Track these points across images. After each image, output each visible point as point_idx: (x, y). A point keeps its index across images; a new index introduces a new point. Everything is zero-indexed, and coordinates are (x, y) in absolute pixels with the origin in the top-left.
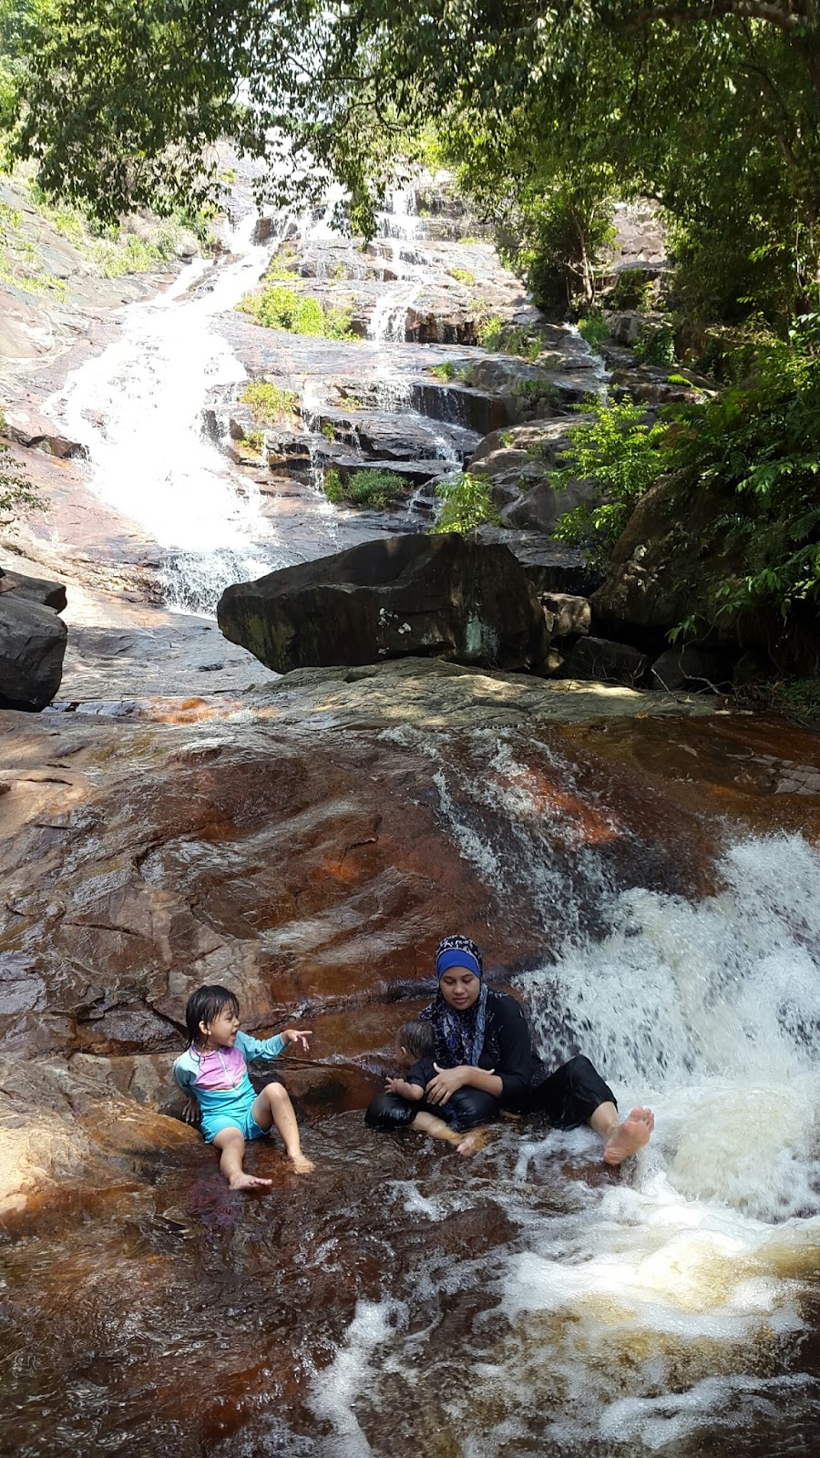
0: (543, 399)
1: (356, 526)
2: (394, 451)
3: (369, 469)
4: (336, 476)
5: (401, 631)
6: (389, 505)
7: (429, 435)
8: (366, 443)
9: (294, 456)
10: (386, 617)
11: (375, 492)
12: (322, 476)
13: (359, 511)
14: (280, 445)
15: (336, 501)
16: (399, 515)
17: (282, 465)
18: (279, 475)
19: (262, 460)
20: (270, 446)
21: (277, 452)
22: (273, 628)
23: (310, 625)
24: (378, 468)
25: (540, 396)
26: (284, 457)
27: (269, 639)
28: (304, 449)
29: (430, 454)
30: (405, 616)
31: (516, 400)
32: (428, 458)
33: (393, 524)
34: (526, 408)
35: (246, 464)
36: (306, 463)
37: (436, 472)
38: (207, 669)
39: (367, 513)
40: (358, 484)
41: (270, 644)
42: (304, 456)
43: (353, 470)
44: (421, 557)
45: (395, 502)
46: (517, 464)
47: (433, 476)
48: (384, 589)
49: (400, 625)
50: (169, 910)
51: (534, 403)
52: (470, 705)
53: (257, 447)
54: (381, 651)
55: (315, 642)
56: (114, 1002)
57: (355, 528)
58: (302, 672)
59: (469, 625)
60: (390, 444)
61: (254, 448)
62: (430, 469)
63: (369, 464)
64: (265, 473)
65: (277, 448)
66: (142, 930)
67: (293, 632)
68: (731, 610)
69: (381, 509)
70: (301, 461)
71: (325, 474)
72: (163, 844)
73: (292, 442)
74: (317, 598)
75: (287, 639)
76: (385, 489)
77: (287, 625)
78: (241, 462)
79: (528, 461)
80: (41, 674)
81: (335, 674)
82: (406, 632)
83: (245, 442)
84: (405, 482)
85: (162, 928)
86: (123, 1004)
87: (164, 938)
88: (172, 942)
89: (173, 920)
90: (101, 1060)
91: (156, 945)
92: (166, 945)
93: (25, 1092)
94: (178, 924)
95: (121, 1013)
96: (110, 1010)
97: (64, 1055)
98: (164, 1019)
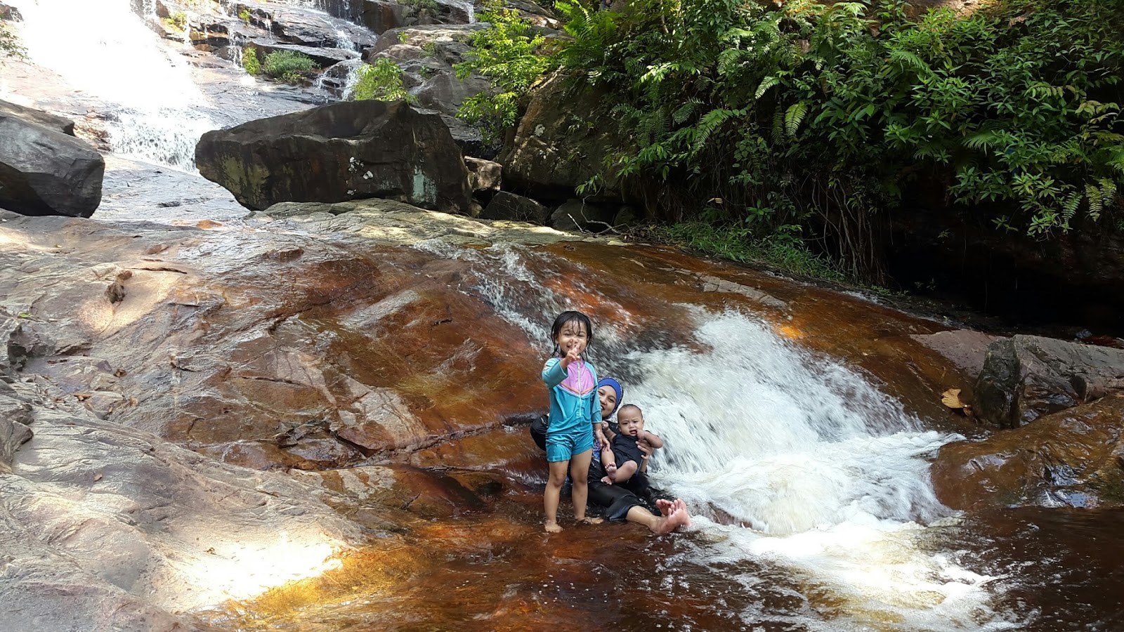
0: (424, 10)
1: (274, 96)
2: (302, 38)
3: (283, 50)
4: (254, 53)
5: (366, 177)
6: (301, 81)
7: (329, 27)
8: (277, 29)
9: (217, 35)
10: (355, 165)
11: (289, 69)
12: (240, 53)
13: (275, 84)
14: (202, 25)
15: (257, 74)
16: (309, 90)
17: (203, 42)
18: (200, 49)
19: (186, 35)
20: (193, 24)
21: (199, 30)
22: (249, 169)
23: (284, 169)
24: (292, 51)
25: (421, 7)
26: (206, 35)
27: (244, 178)
28: (225, 30)
29: (332, 43)
30: (369, 165)
31: (402, 8)
32: (331, 46)
33: (307, 97)
34: (410, 15)
35: (171, 39)
36: (226, 42)
37: (340, 59)
38: (165, 205)
39: (282, 86)
40: (272, 62)
41: (246, 183)
42: (223, 36)
43: (269, 50)
44: (380, 119)
45: (307, 80)
46: (415, 57)
47: (337, 61)
48: (352, 142)
49: (365, 172)
50: (318, 367)
51: (417, 12)
52: (446, 234)
53: (181, 25)
54: (349, 192)
55: (289, 182)
56: (303, 432)
57: (273, 98)
58: (286, 206)
59: (415, 177)
60: (298, 31)
61: (178, 26)
62: (335, 55)
63: (282, 46)
64: (188, 46)
65: (199, 27)
66: (303, 381)
67: (267, 174)
68: (626, 174)
69: (294, 84)
70: (221, 39)
71: (243, 52)
72: (284, 320)
73: (212, 23)
74: (293, 146)
75: (263, 179)
76: (297, 68)
77: (262, 168)
78: (166, 36)
79: (424, 56)
80: (86, 192)
81: (316, 208)
82: (370, 178)
83: (169, 20)
84: (313, 63)
85: (318, 379)
86: (310, 434)
87: (323, 386)
88: (330, 390)
89: (324, 374)
90: (312, 473)
91: (319, 392)
92: (326, 392)
93: (285, 492)
94: (328, 376)
95: (311, 441)
96: (301, 438)
97: (283, 471)
98: (348, 443)
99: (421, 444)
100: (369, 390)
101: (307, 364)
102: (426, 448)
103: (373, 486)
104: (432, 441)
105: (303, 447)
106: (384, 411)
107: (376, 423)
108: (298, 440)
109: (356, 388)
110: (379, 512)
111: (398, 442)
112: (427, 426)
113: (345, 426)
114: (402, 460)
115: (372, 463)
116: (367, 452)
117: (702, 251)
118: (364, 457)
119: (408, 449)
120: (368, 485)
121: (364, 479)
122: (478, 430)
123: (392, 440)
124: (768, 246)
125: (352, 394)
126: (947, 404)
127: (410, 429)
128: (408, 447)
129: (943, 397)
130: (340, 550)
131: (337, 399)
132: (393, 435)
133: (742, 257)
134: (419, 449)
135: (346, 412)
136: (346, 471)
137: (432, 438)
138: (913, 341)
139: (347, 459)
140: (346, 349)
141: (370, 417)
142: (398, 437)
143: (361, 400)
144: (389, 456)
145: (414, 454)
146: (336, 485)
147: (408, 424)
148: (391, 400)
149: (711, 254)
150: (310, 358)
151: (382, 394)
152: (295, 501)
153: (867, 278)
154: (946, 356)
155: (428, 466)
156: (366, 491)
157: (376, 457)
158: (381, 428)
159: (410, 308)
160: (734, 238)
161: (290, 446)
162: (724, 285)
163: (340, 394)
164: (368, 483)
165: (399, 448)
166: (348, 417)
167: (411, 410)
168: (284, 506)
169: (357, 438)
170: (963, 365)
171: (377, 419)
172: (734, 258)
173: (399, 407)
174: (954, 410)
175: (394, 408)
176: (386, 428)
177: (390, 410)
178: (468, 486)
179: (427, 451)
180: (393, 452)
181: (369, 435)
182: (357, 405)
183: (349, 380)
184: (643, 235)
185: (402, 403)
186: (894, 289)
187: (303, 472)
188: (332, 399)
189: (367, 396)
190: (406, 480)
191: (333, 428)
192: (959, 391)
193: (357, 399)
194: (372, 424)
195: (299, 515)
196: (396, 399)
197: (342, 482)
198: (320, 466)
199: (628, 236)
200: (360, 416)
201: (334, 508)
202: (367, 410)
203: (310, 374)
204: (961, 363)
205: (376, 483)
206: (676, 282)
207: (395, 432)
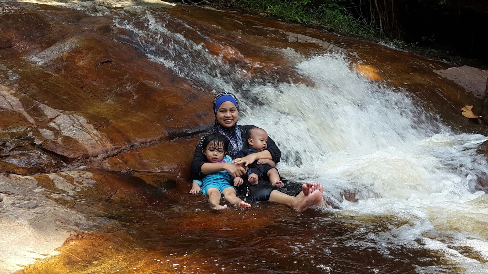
56: (13, 146)
66: (5, 106)
85: (17, 105)
86: (19, 147)
87: (22, 110)
88: (28, 112)
89: (20, 100)
90: (27, 177)
91: (20, 114)
92: (26, 115)
93: (15, 191)
94: (25, 102)
95: (20, 152)
96: (12, 150)
97: (4, 175)
98: (51, 153)
99: (109, 153)
100: (59, 113)
101: (5, 93)
102: (113, 156)
103: (79, 185)
104: (116, 151)
105: (14, 157)
106: (75, 128)
107: (71, 138)
108: (10, 151)
109: (49, 112)
110: (93, 204)
111: (91, 151)
112: (111, 140)
113: (46, 140)
114: (96, 166)
115: (72, 168)
116: (68, 160)
117: (275, 16)
118: (65, 164)
119: (100, 157)
120: (74, 185)
121: (71, 180)
122: (150, 142)
123: (86, 150)
124: (323, 11)
125: (46, 116)
126: (466, 116)
127: (99, 142)
128: (99, 156)
129: (462, 111)
130: (76, 234)
131: (35, 120)
132: (87, 147)
133: (305, 20)
134: (108, 157)
135: (44, 130)
136: (54, 175)
137: (116, 149)
138: (436, 75)
139: (52, 166)
140: (33, 81)
141: (65, 133)
142: (91, 148)
143: (55, 120)
144: (85, 163)
145: (104, 161)
146: (50, 186)
147: (96, 139)
148: (78, 120)
149: (282, 18)
150: (6, 88)
151: (71, 116)
152: (27, 197)
153: (390, 35)
154: (458, 84)
155: (116, 169)
156: (74, 190)
157: (75, 164)
158: (76, 141)
159: (76, 52)
160: (298, 6)
161: (5, 156)
162: (302, 38)
163: (37, 116)
164: (75, 183)
165: (92, 156)
166: (47, 134)
167: (97, 128)
168: (18, 201)
169: (58, 149)
170: (470, 90)
171: (71, 134)
172: (299, 21)
173: (87, 126)
174: (471, 119)
175: (82, 126)
176: (80, 142)
177: (80, 128)
178: (152, 183)
179: (114, 159)
180: (88, 160)
181: (67, 147)
182: (52, 124)
183: (41, 106)
184: (229, 5)
185: (88, 122)
186: (408, 41)
187: (20, 176)
188: (31, 120)
189: (59, 117)
190: (104, 180)
191: (37, 142)
192: (472, 107)
193: (51, 120)
194: (67, 139)
195: (33, 208)
196: (83, 120)
197: (54, 183)
198: (30, 171)
199: (218, 6)
200: (57, 133)
201: (57, 201)
202: (62, 128)
203: (10, 100)
204: (468, 89)
205: (81, 183)
206: (268, 35)
207: (87, 145)
